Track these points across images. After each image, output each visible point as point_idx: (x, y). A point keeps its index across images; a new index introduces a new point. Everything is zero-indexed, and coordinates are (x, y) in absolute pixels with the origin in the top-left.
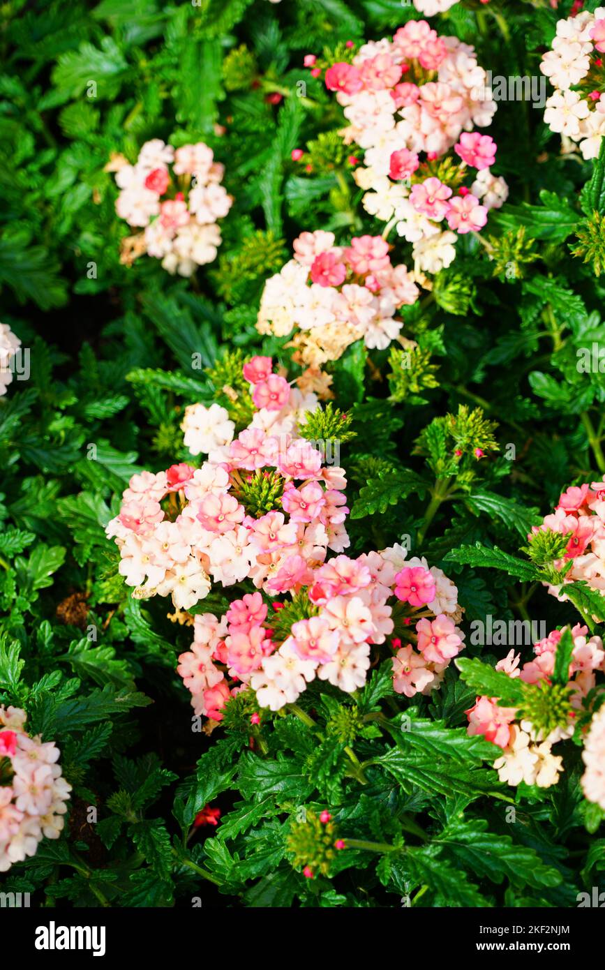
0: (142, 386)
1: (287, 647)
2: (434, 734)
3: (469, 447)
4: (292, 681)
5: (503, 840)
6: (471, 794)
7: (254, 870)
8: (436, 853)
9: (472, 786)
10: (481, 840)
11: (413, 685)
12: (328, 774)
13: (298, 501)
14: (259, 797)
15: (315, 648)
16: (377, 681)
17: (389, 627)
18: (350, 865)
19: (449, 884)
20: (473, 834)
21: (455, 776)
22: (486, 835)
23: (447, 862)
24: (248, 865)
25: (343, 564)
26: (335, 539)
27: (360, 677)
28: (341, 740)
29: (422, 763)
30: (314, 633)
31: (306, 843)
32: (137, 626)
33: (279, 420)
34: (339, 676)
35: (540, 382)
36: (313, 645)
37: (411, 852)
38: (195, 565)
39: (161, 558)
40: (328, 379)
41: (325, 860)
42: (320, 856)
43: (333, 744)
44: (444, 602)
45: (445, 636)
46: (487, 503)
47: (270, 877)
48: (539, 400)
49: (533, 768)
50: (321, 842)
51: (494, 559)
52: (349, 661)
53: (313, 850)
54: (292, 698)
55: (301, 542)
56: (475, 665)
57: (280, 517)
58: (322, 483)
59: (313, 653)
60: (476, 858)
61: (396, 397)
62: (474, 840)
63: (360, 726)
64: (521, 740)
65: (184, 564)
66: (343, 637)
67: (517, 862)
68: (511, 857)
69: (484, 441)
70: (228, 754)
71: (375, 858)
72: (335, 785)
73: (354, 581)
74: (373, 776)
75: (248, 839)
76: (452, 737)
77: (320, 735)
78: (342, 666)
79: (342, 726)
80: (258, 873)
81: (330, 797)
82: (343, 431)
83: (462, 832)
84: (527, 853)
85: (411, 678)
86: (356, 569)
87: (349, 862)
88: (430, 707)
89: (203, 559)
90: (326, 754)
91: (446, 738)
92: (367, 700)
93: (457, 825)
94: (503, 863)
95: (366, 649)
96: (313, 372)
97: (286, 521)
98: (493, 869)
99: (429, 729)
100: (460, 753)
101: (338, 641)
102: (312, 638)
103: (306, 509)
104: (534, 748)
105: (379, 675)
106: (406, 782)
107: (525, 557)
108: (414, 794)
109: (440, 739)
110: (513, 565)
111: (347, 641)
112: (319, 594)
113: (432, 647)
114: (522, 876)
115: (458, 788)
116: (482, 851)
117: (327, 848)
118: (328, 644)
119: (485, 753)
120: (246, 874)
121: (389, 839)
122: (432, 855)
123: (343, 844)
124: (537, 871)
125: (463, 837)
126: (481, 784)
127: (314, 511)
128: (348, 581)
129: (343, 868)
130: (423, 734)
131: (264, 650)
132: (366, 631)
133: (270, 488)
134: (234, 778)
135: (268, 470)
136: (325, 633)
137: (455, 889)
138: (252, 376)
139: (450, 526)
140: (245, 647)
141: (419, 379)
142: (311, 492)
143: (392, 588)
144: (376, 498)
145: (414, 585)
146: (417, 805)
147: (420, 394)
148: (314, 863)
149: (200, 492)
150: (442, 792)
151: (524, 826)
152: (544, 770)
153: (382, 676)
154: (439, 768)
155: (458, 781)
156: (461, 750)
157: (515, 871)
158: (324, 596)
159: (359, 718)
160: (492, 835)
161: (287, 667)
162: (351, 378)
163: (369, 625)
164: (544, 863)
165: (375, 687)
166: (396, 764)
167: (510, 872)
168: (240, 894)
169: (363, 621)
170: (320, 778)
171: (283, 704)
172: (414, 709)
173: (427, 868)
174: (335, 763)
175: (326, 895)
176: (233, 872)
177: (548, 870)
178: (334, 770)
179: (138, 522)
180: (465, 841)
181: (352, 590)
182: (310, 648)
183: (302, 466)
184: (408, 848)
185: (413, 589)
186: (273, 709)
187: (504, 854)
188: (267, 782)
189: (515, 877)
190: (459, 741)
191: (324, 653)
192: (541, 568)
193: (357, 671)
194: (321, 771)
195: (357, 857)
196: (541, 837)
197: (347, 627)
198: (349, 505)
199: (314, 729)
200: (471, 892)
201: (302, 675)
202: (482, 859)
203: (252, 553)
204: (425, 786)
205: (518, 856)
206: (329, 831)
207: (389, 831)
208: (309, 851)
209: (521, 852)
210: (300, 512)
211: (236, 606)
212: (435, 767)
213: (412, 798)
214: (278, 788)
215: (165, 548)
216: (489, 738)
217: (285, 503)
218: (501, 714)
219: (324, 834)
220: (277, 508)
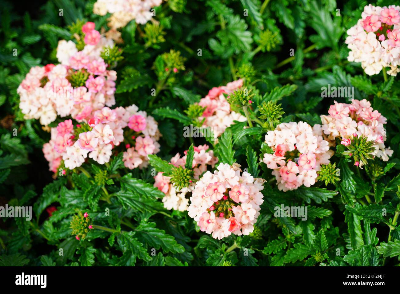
0: (47, 32)
1: (77, 144)
2: (138, 185)
3: (172, 67)
4: (78, 157)
5: (162, 232)
6: (152, 212)
7: (61, 236)
8: (133, 235)
9: (154, 208)
10: (153, 231)
11: (133, 164)
12: (92, 198)
13: (93, 83)
14: (66, 205)
15: (88, 144)
16: (116, 161)
17: (121, 139)
18: (98, 237)
19: (136, 248)
20: (151, 228)
21: (147, 204)
22: (155, 229)
23: (136, 239)
24: (59, 233)
25: (106, 111)
26: (108, 101)
27: (107, 159)
28: (99, 184)
29: (133, 197)
30: (88, 138)
31: (77, 225)
32: (30, 131)
33: (95, 49)
34: (97, 157)
35: (213, 43)
36: (87, 143)
37: (124, 233)
38: (50, 107)
39: (36, 102)
40: (119, 34)
41: (84, 233)
42: (82, 231)
43: (96, 186)
44: (150, 131)
45: (149, 145)
46: (179, 92)
47: (69, 239)
48: (211, 51)
49: (177, 203)
50: (83, 225)
51: (174, 115)
52: (103, 151)
53: (79, 229)
54: (78, 165)
55: (93, 101)
56: (155, 157)
57: (85, 89)
58: (106, 77)
59: (87, 146)
60: (151, 238)
61: (148, 44)
62: (150, 231)
63: (107, 179)
64: (173, 190)
65: (46, 106)
66: (100, 141)
67: (167, 241)
68: (165, 239)
69: (179, 65)
70: (57, 187)
71: (109, 235)
72: (95, 203)
73: (109, 118)
74: (114, 201)
75: (63, 223)
76: (144, 187)
77: (92, 182)
78: (99, 153)
79: (100, 178)
80: (63, 237)
81: (93, 208)
82: (118, 56)
83: (146, 227)
84: (171, 238)
85: (133, 161)
86: (111, 113)
87: (98, 235)
88: (141, 174)
89: (54, 105)
90: (92, 189)
91: (142, 187)
92: (112, 169)
93: (145, 224)
94: (161, 241)
95: (110, 147)
96: (113, 31)
97: (87, 91)
98: (157, 243)
99: (136, 183)
100: (147, 194)
101: (98, 142)
102: (87, 140)
103: (96, 87)
104: (178, 195)
105: (117, 158)
106: (126, 205)
107: (186, 114)
108: (129, 210)
109: (140, 187)
110: (182, 118)
111: (101, 143)
112: (92, 122)
113: (142, 149)
114: (169, 247)
115: (147, 209)
116: (153, 236)
117: (85, 228)
118: (94, 143)
119: (158, 195)
120: (58, 237)
121: (115, 227)
122: (131, 235)
123: (92, 227)
124: (175, 246)
125: (146, 229)
126: (158, 208)
127: (99, 88)
128: (107, 118)
129: (95, 237)
130: (133, 184)
131: (68, 144)
132: (110, 139)
133: (83, 78)
134: (59, 197)
135: (84, 70)
136: (93, 139)
137: (138, 250)
138: (86, 30)
139: (161, 100)
140: (62, 142)
141: (157, 38)
142: (100, 81)
143: (128, 123)
144: (129, 85)
145: (137, 122)
146: (129, 214)
147: (157, 44)
148: (80, 234)
149: (55, 77)
150: (140, 210)
151: (173, 227)
152: (182, 204)
153: (118, 159)
154: (140, 200)
155: (148, 206)
156: (148, 193)
157: (166, 245)
158: (94, 123)
159: (106, 176)
160: (158, 229)
161: (77, 151)
162: (129, 35)
163: (112, 137)
164: (178, 243)
165: (116, 163)
166: (122, 196)
167: (164, 245)
168: (57, 245)
169: (110, 135)
170: (88, 199)
171: (75, 167)
172: (131, 174)
173: (128, 241)
174: (96, 194)
175: (89, 248)
176: (52, 236)
177: (179, 246)
178: (95, 197)
179: (29, 87)
180: (147, 231)
181: (107, 122)
182: (87, 144)
183: (97, 69)
184: (123, 232)
185: (137, 124)
186: (71, 168)
187: (162, 238)
188: (70, 199)
189: (165, 248)
190: (148, 189)
191: (92, 147)
192: (194, 120)
193: (106, 156)
194: (89, 196)
195: (102, 234)
196: (180, 232)
197: (102, 137)
198: (116, 87)
199: (90, 179)
200: (144, 252)
201: (83, 155)
202: (153, 239)
203: (71, 103)
204: (133, 206)
205: (168, 239)
206: (87, 221)
207: (115, 224)
208: (78, 229)
209: (169, 238)
210: (93, 88)
211: (61, 125)
212: (139, 199)
213: (128, 211)
214: (74, 202)
215: (38, 99)
216: (160, 189)
217: (87, 84)
218: (164, 179)
219: (85, 222)
220: (84, 85)
